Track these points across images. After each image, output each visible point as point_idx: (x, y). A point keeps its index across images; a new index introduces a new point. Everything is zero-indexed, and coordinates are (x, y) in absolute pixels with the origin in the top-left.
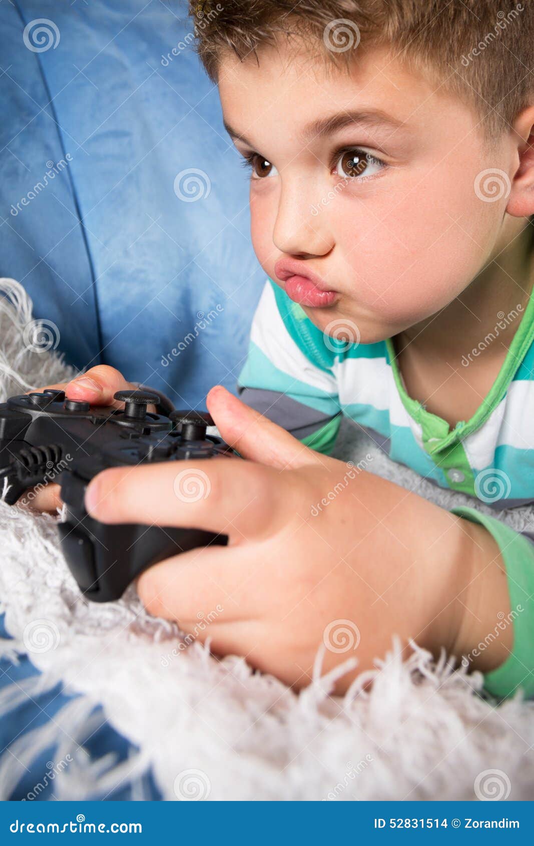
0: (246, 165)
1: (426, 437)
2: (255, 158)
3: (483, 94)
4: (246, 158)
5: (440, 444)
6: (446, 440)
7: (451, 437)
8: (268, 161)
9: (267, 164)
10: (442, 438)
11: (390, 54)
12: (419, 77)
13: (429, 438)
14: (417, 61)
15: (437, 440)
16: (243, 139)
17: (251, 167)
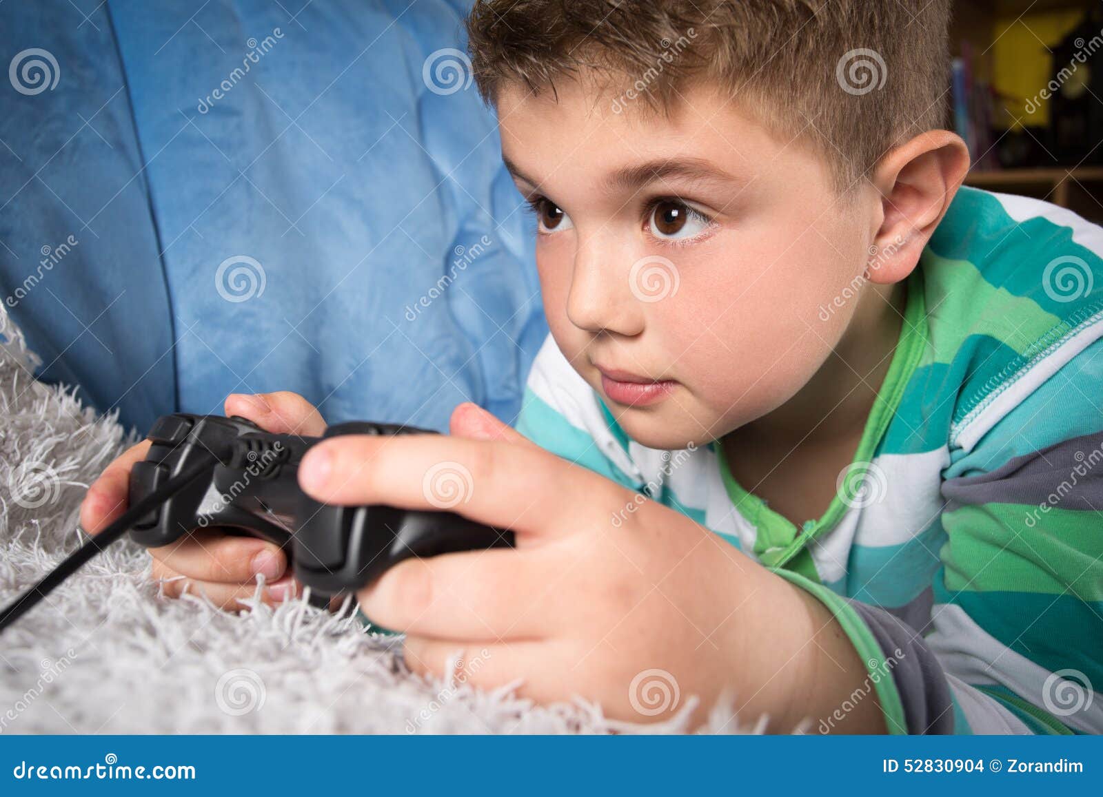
0: (531, 210)
1: (761, 546)
2: (543, 202)
3: (834, 139)
4: (530, 202)
5: (785, 553)
6: (791, 548)
7: (800, 542)
8: (559, 209)
9: (558, 211)
10: (786, 546)
11: (717, 91)
12: (752, 119)
13: (767, 548)
14: (750, 98)
15: (779, 549)
16: (528, 180)
17: (536, 214)
